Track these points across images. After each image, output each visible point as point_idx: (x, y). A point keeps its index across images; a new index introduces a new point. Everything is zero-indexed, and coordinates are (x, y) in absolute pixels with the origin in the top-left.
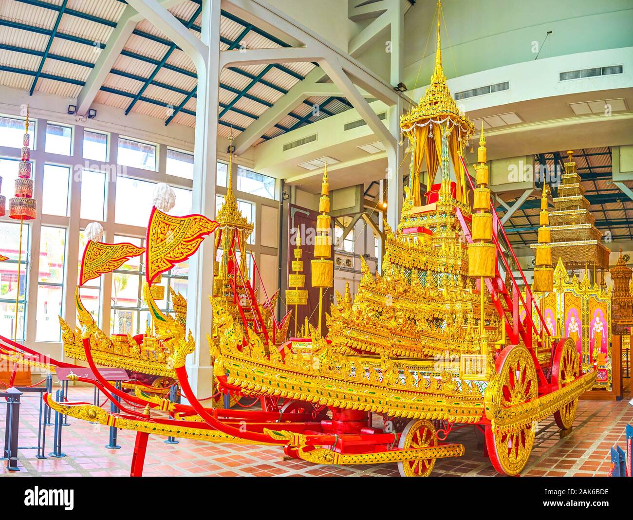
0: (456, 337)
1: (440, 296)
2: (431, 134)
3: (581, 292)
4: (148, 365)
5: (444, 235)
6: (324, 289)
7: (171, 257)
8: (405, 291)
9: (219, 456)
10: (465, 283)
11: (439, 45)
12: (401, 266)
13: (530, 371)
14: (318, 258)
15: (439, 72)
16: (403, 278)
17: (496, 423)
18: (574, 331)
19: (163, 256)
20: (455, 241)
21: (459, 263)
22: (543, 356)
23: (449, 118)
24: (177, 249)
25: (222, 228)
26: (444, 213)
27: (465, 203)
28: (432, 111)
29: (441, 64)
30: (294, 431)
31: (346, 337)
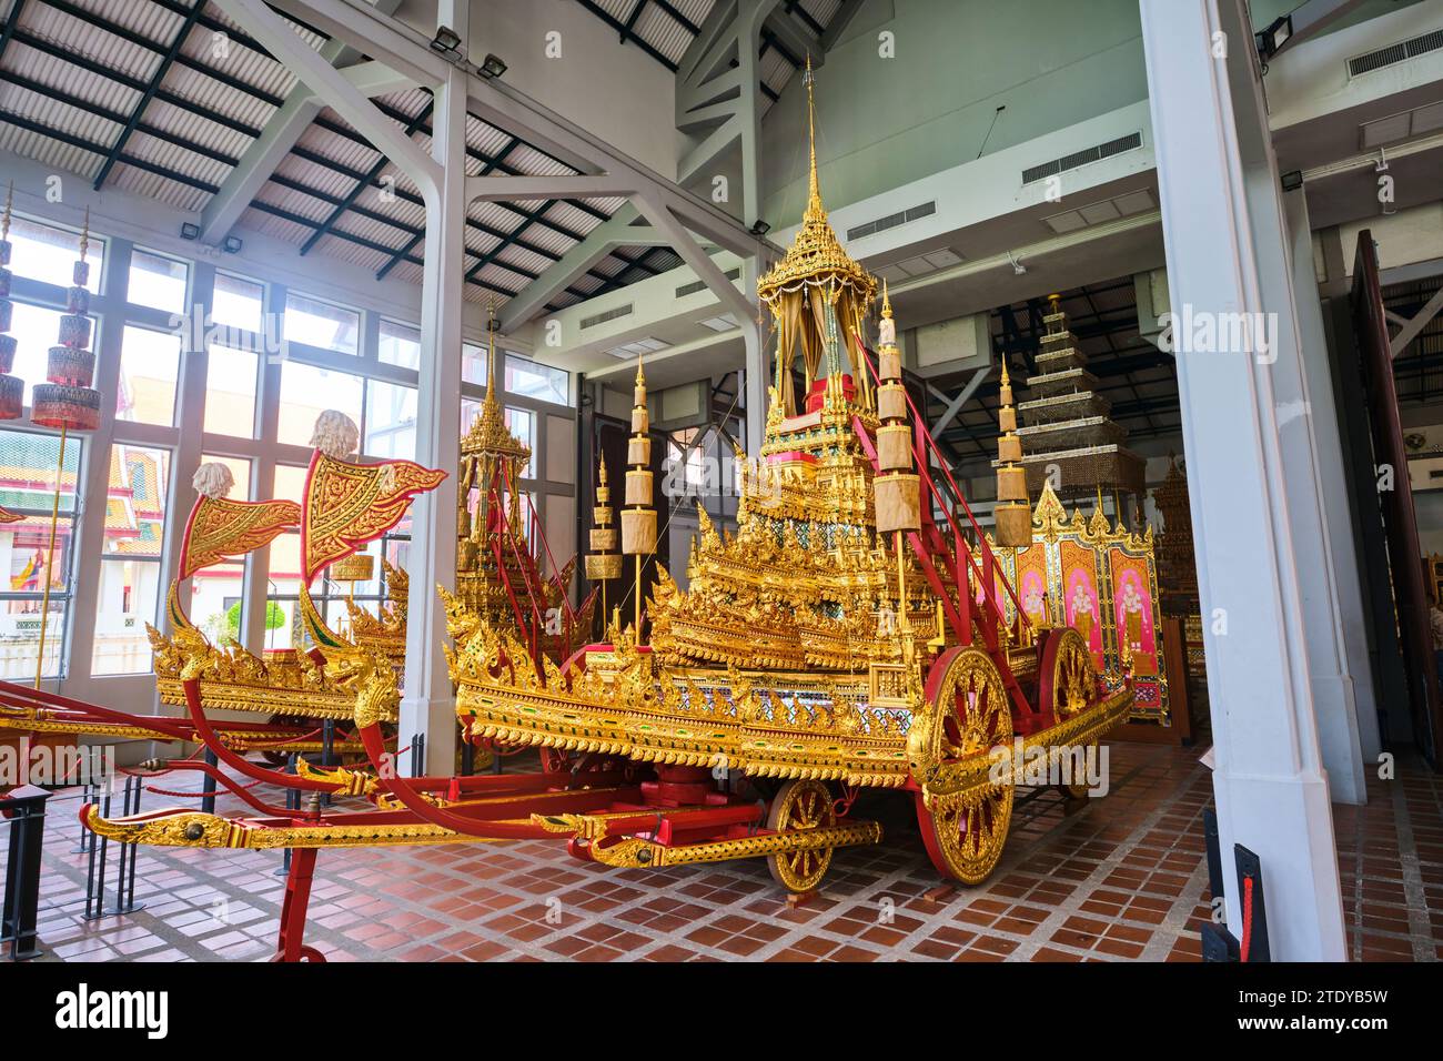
0: (860, 633)
1: (832, 563)
2: (806, 302)
3: (1093, 540)
4: (338, 703)
5: (835, 462)
6: (644, 557)
7: (349, 534)
8: (774, 558)
9: (465, 861)
10: (874, 540)
11: (813, 165)
12: (766, 516)
13: (995, 693)
14: (633, 507)
15: (816, 205)
16: (770, 535)
17: (930, 791)
18: (1084, 611)
19: (334, 532)
20: (854, 471)
21: (862, 506)
22: (1021, 661)
23: (834, 276)
24: (362, 519)
25: (477, 456)
26: (834, 426)
27: (869, 407)
28: (806, 267)
29: (818, 193)
30: (582, 814)
31: (678, 639)
